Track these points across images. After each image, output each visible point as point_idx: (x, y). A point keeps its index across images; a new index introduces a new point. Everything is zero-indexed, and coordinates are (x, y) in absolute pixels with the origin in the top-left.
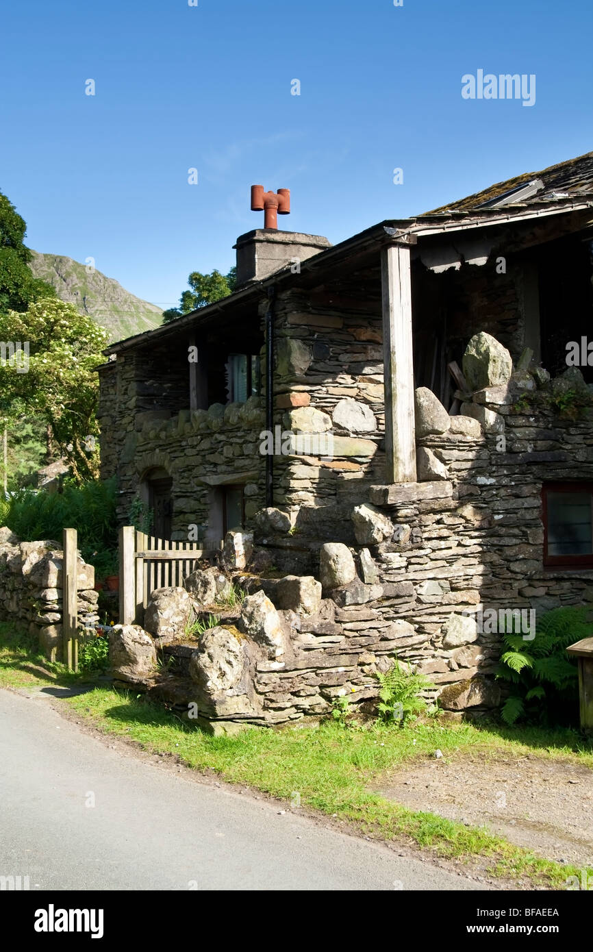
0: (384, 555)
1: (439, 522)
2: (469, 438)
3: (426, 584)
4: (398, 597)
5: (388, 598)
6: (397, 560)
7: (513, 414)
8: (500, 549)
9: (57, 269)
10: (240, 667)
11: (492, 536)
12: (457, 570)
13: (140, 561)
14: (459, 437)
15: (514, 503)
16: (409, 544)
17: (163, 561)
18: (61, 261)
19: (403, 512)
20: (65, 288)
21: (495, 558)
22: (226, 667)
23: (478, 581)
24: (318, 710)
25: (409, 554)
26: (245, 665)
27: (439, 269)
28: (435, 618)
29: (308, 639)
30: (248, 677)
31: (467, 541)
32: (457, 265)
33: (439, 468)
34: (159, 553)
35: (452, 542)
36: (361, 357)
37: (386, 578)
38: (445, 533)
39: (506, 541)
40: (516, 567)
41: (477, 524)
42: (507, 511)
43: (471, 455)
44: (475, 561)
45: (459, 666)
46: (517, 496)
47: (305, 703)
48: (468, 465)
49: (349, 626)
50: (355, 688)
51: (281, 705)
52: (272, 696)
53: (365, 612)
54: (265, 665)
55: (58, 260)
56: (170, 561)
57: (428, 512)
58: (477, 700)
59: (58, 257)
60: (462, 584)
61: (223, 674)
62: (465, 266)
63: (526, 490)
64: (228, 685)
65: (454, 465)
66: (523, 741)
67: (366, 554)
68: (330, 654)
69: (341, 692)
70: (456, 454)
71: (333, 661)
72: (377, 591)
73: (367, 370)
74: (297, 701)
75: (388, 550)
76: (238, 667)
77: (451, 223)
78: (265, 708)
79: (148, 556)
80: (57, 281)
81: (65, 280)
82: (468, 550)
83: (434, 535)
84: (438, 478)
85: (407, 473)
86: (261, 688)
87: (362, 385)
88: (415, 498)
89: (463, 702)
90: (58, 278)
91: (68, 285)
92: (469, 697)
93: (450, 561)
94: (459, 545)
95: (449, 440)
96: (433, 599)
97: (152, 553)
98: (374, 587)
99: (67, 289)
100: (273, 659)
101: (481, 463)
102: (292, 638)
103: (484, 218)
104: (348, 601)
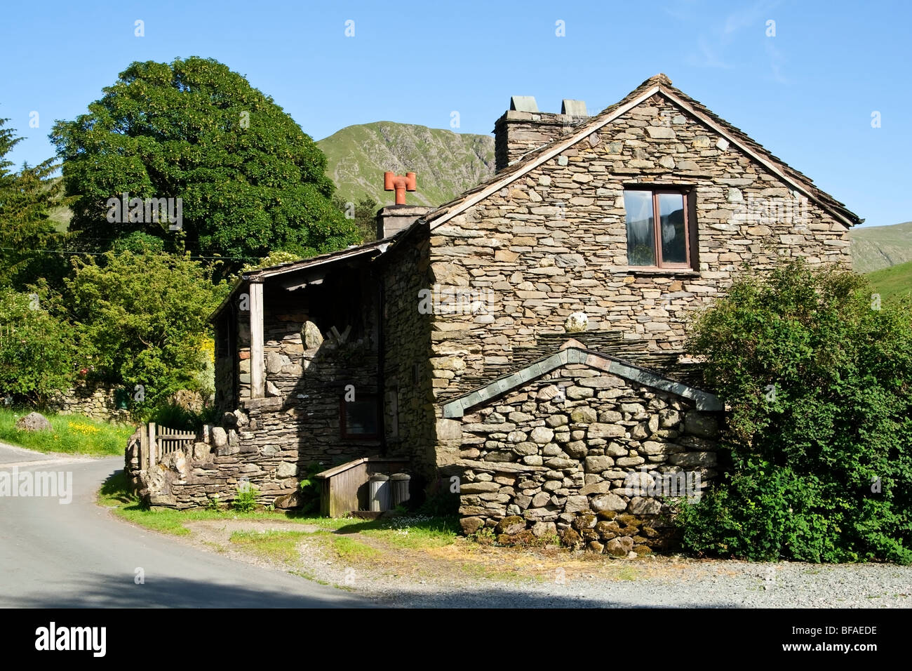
0: (242, 433)
1: (274, 417)
2: (293, 376)
3: (266, 447)
4: (248, 452)
5: (243, 453)
6: (248, 435)
7: (320, 363)
8: (311, 430)
9: (477, 151)
10: (163, 482)
11: (306, 423)
12: (283, 440)
13: (160, 441)
14: (287, 375)
15: (320, 407)
16: (256, 427)
17: (174, 441)
18: (481, 141)
19: (252, 412)
20: (487, 172)
21: (308, 434)
22: (156, 482)
23: (296, 446)
24: (203, 503)
25: (256, 432)
26: (166, 481)
27: (292, 289)
28: (270, 463)
29: (200, 471)
30: (168, 487)
31: (291, 426)
32: (303, 286)
33: (274, 390)
34: (171, 436)
35: (281, 426)
36: (282, 331)
37: (242, 444)
38: (277, 422)
39: (315, 426)
40: (322, 439)
41: (296, 417)
42: (316, 411)
43: (294, 384)
44: (295, 436)
45: (286, 487)
46: (323, 404)
47: (198, 500)
48: (292, 389)
49: (222, 465)
50: (225, 495)
51: (185, 500)
52: (180, 496)
53: (230, 459)
54: (177, 482)
55: (478, 140)
56: (178, 440)
57: (268, 412)
58: (294, 504)
59: (478, 136)
60: (287, 447)
61: (155, 485)
62: (309, 286)
63: (328, 400)
64: (157, 490)
65: (283, 389)
66: (313, 518)
67: (233, 432)
68: (211, 478)
69: (217, 496)
70: (285, 383)
71: (212, 482)
72: (237, 450)
73: (286, 337)
74: (193, 499)
75: (244, 430)
76: (162, 482)
77: (285, 269)
78: (177, 501)
79: (164, 438)
80: (477, 165)
81: (486, 163)
82: (290, 430)
83: (270, 423)
84: (274, 396)
85: (258, 393)
86: (174, 492)
87: (283, 345)
88: (259, 405)
89: (286, 504)
90: (478, 161)
91: (490, 168)
92: (290, 502)
93: (280, 435)
94: (285, 428)
95: (280, 377)
96: (269, 454)
97: (165, 436)
98: (235, 448)
99: (489, 174)
100: (180, 479)
101: (299, 387)
102: (191, 470)
103: (305, 264)
104: (220, 454)
